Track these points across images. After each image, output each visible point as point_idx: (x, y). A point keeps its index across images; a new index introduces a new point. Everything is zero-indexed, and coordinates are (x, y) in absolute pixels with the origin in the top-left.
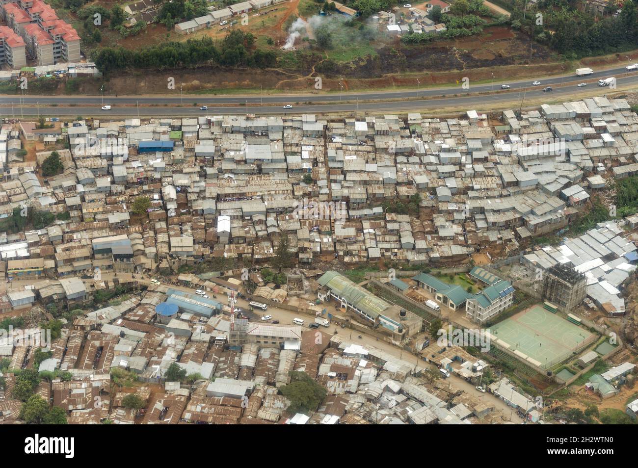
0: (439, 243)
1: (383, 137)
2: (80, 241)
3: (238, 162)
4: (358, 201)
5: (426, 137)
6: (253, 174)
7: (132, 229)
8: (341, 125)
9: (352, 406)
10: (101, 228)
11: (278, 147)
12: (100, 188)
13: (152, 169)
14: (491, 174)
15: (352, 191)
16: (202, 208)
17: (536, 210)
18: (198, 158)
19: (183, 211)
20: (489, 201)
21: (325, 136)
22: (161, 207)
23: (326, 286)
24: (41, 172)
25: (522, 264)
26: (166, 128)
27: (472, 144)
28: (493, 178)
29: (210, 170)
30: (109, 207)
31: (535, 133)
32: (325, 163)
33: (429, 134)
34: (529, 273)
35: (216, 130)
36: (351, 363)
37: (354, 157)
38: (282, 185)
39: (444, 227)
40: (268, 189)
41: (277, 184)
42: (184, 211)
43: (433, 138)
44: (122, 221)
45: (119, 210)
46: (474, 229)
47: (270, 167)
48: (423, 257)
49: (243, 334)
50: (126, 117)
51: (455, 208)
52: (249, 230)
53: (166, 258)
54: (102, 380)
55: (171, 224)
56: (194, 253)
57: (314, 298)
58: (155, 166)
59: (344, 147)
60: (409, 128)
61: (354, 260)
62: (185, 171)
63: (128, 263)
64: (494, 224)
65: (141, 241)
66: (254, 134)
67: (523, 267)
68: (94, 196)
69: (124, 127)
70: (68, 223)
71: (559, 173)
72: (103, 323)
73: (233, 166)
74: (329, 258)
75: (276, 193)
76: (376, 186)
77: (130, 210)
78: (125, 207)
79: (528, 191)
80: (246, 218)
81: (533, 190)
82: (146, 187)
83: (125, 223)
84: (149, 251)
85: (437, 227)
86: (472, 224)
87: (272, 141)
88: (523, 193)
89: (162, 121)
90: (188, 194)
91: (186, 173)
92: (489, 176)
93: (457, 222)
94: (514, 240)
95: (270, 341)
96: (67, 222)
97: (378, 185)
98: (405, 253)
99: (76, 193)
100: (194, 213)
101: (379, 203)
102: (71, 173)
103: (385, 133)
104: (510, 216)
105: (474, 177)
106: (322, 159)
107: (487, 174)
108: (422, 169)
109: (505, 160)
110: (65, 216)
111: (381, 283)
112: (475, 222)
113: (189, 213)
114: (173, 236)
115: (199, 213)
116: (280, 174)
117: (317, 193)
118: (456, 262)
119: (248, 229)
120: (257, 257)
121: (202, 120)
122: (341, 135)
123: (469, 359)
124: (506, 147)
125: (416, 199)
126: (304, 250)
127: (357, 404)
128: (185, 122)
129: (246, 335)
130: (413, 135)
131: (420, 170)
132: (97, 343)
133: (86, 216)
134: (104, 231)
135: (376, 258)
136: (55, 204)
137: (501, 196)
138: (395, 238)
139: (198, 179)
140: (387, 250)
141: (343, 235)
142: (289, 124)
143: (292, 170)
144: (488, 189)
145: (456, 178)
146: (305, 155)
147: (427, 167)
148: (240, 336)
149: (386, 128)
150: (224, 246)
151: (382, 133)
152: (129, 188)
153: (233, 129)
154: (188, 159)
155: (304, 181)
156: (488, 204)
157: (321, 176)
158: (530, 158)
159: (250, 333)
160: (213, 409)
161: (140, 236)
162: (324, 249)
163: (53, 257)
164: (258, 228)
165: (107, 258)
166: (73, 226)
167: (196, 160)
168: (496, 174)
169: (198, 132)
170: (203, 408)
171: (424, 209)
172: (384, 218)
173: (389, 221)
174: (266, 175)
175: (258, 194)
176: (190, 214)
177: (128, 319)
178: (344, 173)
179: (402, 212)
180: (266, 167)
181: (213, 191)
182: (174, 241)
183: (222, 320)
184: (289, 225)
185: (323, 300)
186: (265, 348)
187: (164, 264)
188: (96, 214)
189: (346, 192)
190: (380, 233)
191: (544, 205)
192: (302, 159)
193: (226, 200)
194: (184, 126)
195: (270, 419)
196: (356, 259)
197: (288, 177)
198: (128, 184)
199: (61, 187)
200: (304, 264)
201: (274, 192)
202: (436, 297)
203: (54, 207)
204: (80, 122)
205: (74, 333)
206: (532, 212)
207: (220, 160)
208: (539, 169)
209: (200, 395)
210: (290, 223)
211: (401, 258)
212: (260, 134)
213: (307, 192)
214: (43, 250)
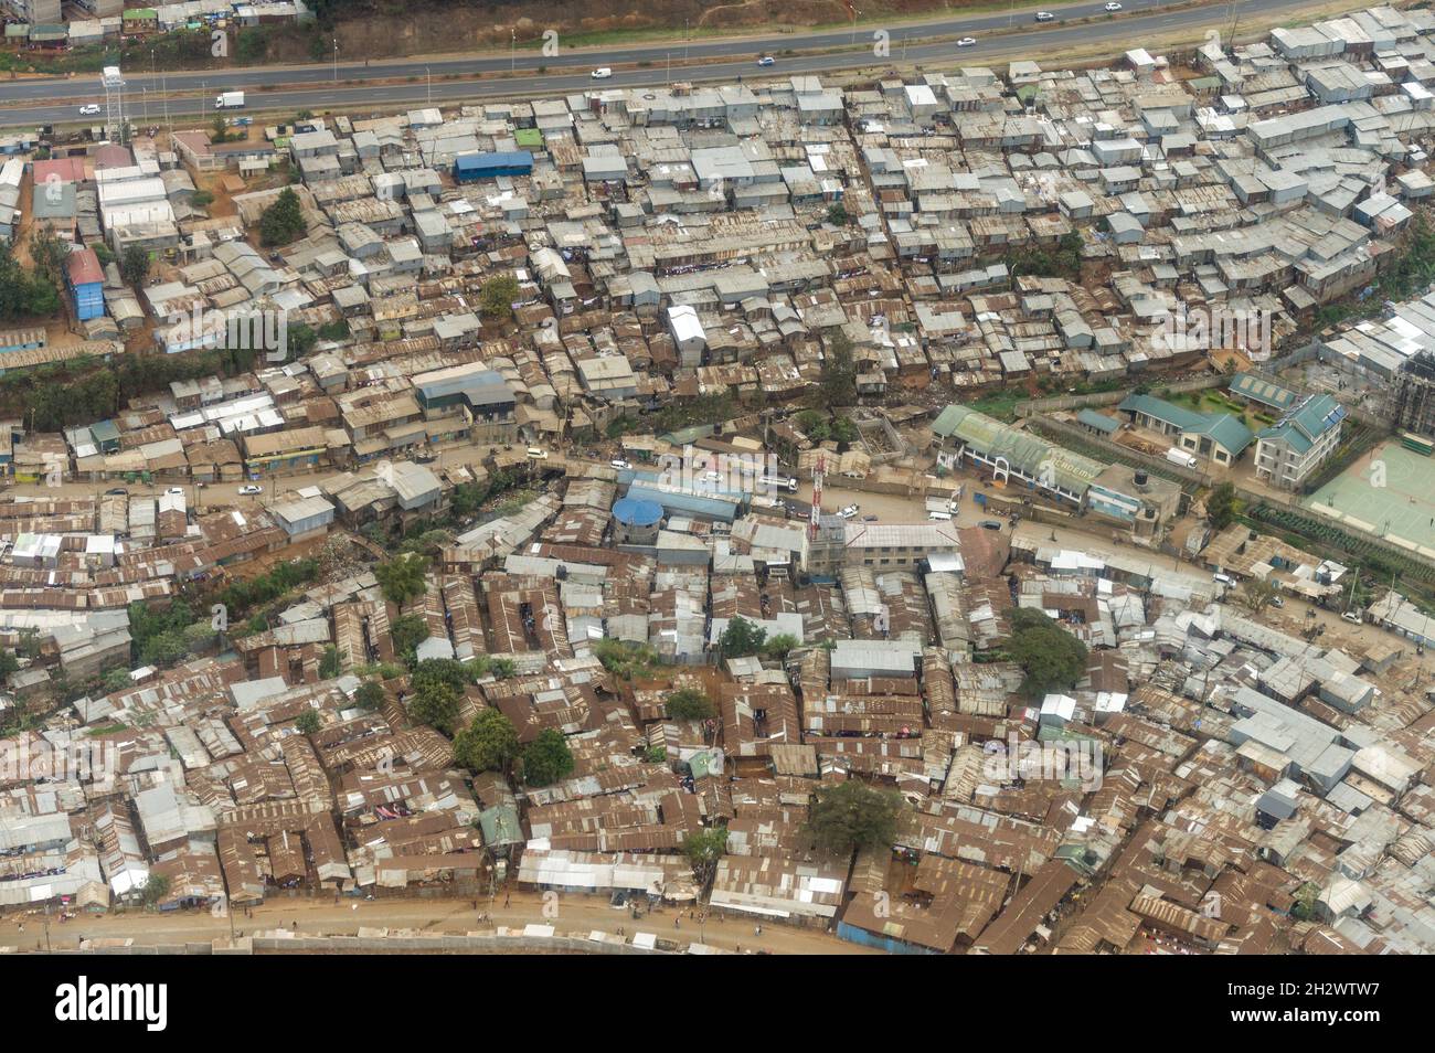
0: (1139, 332)
1: (969, 115)
2: (384, 384)
3: (683, 188)
4: (956, 255)
5: (1056, 112)
6: (717, 211)
7: (489, 349)
8: (872, 95)
9: (1139, 672)
10: (423, 353)
11: (757, 149)
12: (401, 263)
13: (500, 214)
14: (1209, 180)
15: (937, 233)
16: (630, 292)
17: (1316, 249)
18: (591, 184)
19: (586, 303)
20: (1219, 236)
21: (846, 120)
22: (536, 297)
23: (951, 436)
24: (257, 237)
25: (1324, 363)
26: (501, 125)
27: (1157, 120)
28: (1216, 187)
29: (626, 210)
30: (428, 304)
31: (1271, 89)
32: (865, 177)
33: (1061, 104)
34: (1345, 378)
35: (612, 120)
36: (1079, 588)
37: (923, 162)
38: (786, 232)
39: (1141, 297)
40: (760, 242)
41: (774, 229)
42: (590, 301)
43: (1070, 111)
44: (466, 333)
45: (451, 309)
46: (1202, 298)
47: (754, 194)
48: (1114, 364)
49: (837, 547)
50: (409, 106)
51: (1153, 257)
52: (741, 332)
53: (581, 406)
54: (588, 669)
55: (569, 333)
56: (638, 391)
57: (926, 464)
58: (506, 208)
59: (893, 142)
60: (1015, 95)
61: (975, 381)
62: (572, 214)
63: (503, 422)
64: (1242, 283)
65: (515, 374)
66: (696, 126)
67: (1327, 369)
68: (392, 283)
69: (408, 127)
70: (347, 347)
71: (1343, 169)
72: (501, 555)
73: (674, 197)
74: (920, 380)
75: (776, 250)
76: (987, 220)
77: (476, 308)
78: (463, 303)
79: (1288, 210)
80: (728, 307)
81: (1298, 208)
82: (495, 256)
83: (471, 337)
84: (541, 394)
85: (1128, 298)
86: (1194, 288)
87: (742, 137)
88: (1281, 216)
89: (490, 109)
90: (592, 265)
91: (575, 220)
92: (1206, 184)
93: (1162, 285)
94: (1284, 316)
95: (893, 558)
96: (342, 343)
97: (990, 218)
98: (1077, 357)
99: (350, 277)
100: (614, 303)
101: (996, 256)
102: (327, 235)
103: (972, 107)
104: (1268, 265)
105: (1177, 188)
106: (855, 170)
107: (1202, 180)
108: (1068, 179)
109: (1232, 150)
110: (338, 330)
111: (1057, 421)
112: (1197, 281)
113: (599, 305)
114: (580, 357)
115: (623, 303)
116: (775, 209)
117: (863, 243)
118: (1179, 368)
119: (736, 330)
120: (770, 388)
121: (577, 101)
122: (879, 117)
123: (1304, 561)
124: (1225, 123)
125: (1071, 243)
126: (866, 366)
127: (1145, 666)
128: (541, 108)
129: (845, 549)
130: (1029, 108)
131: (1065, 181)
132: (514, 597)
133: (386, 328)
134: (430, 357)
135: (1020, 372)
136: (311, 305)
137: (1241, 225)
138: (1047, 328)
139: (604, 230)
140: (1039, 354)
141: (940, 328)
142: (767, 99)
143: (801, 198)
144: (1211, 212)
145: (1141, 192)
146: (819, 163)
147: (1077, 172)
148: (832, 551)
149: (973, 96)
150: (696, 373)
151: (966, 107)
152: (459, 260)
153: (652, 118)
154: (571, 188)
155: (829, 220)
156: (1220, 243)
157: (864, 207)
158: (1280, 142)
159: (853, 545)
160: (862, 704)
161: (507, 362)
162: (908, 363)
163: (338, 421)
164: (758, 326)
165: (452, 416)
166: (360, 352)
167: (587, 189)
168: (1219, 179)
169: (574, 129)
170: (840, 704)
171: (1090, 264)
172: (1014, 287)
173: (1026, 293)
174: (747, 213)
175: (739, 254)
176: (600, 307)
177: (550, 541)
178: (912, 195)
179: (1048, 272)
180: (746, 195)
181: (641, 254)
182: (589, 368)
183: (760, 526)
184: (822, 315)
185: (950, 467)
186: (883, 573)
187: (580, 419)
188: (402, 321)
189: (926, 237)
190: (1012, 320)
191: (1331, 238)
192: (814, 173)
193: (674, 273)
194: (540, 117)
195: (989, 712)
196: (978, 378)
197: (795, 213)
198: (456, 253)
199: (313, 267)
200: (873, 396)
201: (773, 247)
202: (1183, 442)
203: (312, 311)
204: (312, 122)
205: (449, 581)
206: (1310, 254)
207: (640, 186)
208: (1303, 164)
209: (815, 679)
210: (823, 311)
211: (1072, 369)
212: (707, 125)
213: (842, 242)
214: (311, 409)
